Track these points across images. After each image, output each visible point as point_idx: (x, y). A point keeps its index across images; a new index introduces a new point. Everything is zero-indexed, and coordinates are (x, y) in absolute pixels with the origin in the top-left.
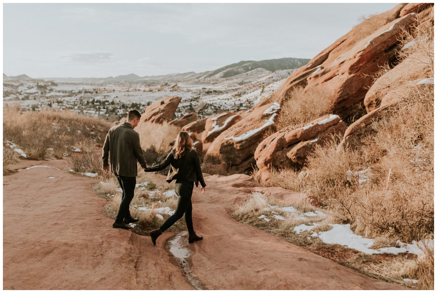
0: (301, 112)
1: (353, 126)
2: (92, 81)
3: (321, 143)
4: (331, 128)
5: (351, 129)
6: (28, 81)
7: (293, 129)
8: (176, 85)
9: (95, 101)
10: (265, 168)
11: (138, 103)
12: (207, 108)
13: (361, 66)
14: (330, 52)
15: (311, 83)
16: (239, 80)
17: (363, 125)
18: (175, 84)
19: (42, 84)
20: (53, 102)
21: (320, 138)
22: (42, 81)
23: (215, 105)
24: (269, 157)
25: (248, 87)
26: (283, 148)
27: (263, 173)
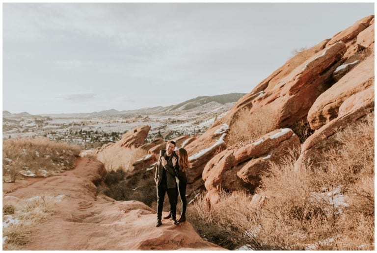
0: (249, 130)
1: (312, 139)
2: (80, 116)
3: (276, 160)
4: (284, 142)
5: (310, 142)
6: (28, 117)
7: (243, 146)
8: (148, 117)
9: (83, 131)
10: (214, 189)
11: (117, 132)
12: (172, 134)
13: (300, 88)
14: (269, 81)
15: (255, 105)
16: (197, 112)
17: (324, 137)
18: (146, 116)
19: (39, 119)
20: (48, 134)
21: (273, 154)
22: (40, 116)
23: (179, 132)
24: (217, 178)
25: (204, 117)
26: (232, 167)
27: (212, 196)
